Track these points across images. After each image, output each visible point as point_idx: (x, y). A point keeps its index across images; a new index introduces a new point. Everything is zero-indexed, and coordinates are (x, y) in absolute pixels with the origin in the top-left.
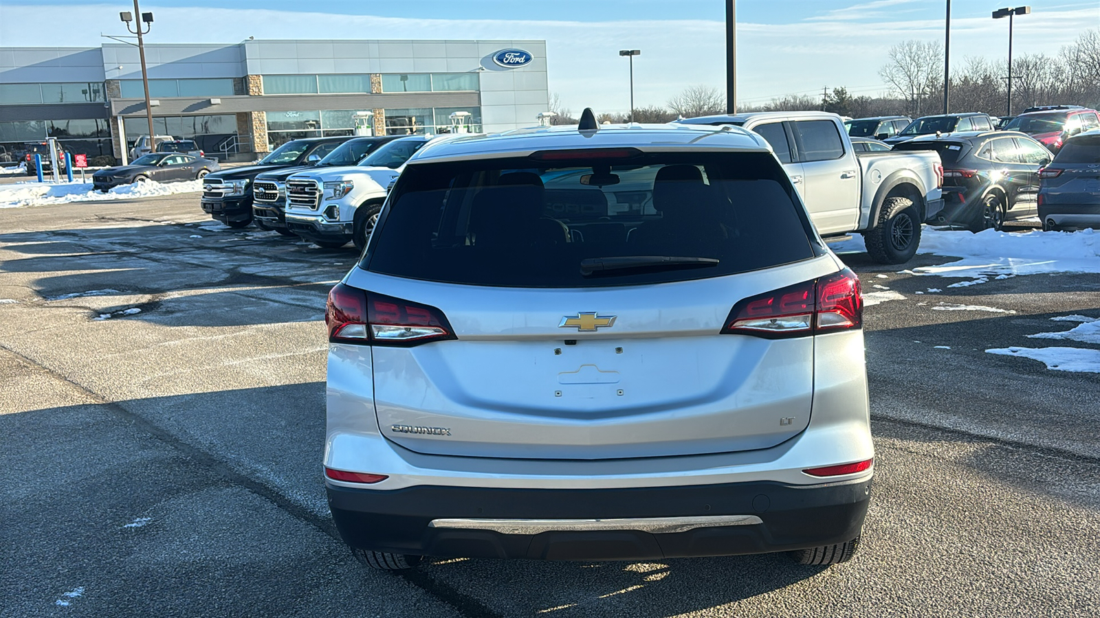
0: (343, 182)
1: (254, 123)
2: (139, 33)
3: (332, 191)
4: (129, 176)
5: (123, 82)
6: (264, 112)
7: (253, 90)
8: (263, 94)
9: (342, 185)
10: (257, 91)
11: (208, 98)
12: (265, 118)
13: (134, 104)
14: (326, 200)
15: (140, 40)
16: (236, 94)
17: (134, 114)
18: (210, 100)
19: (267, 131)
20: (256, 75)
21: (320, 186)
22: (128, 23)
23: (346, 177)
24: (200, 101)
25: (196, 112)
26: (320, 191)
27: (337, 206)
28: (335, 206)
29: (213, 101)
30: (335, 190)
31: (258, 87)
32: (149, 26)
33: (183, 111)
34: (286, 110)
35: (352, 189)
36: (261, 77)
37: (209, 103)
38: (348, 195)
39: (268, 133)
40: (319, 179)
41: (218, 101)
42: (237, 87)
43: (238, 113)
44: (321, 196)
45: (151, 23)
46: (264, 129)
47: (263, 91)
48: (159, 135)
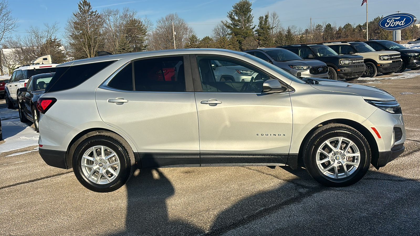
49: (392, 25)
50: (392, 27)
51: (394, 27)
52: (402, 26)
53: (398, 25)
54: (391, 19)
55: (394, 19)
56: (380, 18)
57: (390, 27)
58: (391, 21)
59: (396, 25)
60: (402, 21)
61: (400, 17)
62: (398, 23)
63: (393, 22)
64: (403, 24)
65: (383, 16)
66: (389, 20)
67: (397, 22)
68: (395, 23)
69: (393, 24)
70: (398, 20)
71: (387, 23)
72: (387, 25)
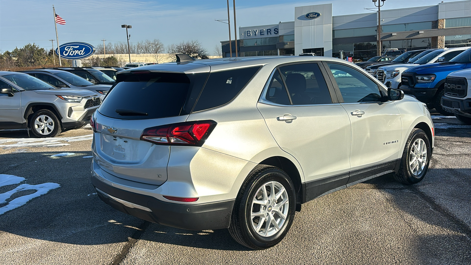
0: (394, 71)
1: (438, 41)
2: (379, 6)
3: (390, 75)
4: (364, 66)
5: (384, 26)
6: (444, 36)
7: (440, 26)
8: (445, 28)
9: (394, 72)
10: (442, 26)
11: (418, 31)
12: (444, 39)
13: (386, 35)
14: (387, 79)
15: (379, 9)
16: (432, 29)
17: (386, 39)
18: (419, 32)
19: (444, 45)
20: (442, 19)
21: (385, 72)
22: (375, 3)
23: (397, 69)
24: (414, 33)
25: (412, 37)
26: (385, 75)
27: (391, 82)
28: (390, 82)
29: (420, 32)
30: (391, 75)
31: (443, 25)
32: (383, 3)
33: (406, 37)
34: (455, 35)
35: (398, 74)
36: (445, 20)
37: (418, 33)
38: (396, 77)
39: (445, 46)
40: (385, 70)
41: (423, 32)
42: (433, 26)
43: (432, 37)
44: (385, 77)
45: (384, 1)
46: (443, 44)
47: (445, 27)
48: (392, 48)
49: (70, 54)
50: (70, 56)
51: (74, 56)
52: (81, 55)
53: (77, 55)
54: (69, 48)
55: (72, 48)
56: (32, 46)
57: (68, 56)
58: (70, 50)
59: (75, 55)
60: (81, 51)
61: (78, 46)
62: (78, 52)
63: (71, 50)
64: (83, 53)
65: (34, 43)
66: (67, 48)
67: (76, 51)
68: (74, 52)
69: (72, 53)
70: (77, 49)
71: (65, 52)
72: (66, 53)
